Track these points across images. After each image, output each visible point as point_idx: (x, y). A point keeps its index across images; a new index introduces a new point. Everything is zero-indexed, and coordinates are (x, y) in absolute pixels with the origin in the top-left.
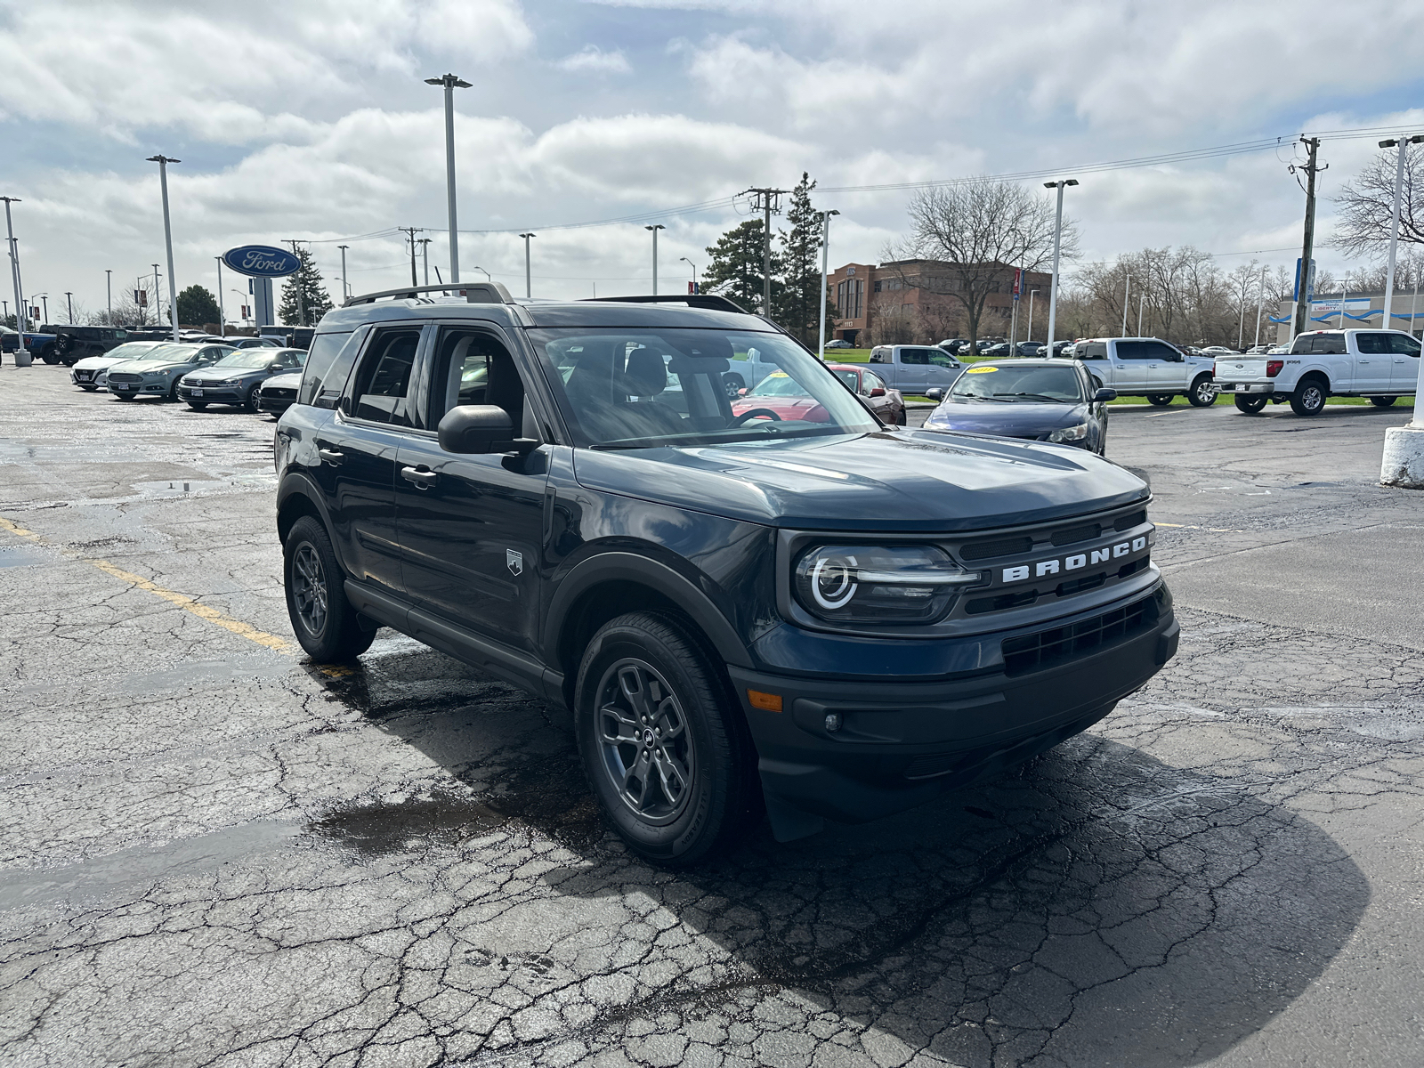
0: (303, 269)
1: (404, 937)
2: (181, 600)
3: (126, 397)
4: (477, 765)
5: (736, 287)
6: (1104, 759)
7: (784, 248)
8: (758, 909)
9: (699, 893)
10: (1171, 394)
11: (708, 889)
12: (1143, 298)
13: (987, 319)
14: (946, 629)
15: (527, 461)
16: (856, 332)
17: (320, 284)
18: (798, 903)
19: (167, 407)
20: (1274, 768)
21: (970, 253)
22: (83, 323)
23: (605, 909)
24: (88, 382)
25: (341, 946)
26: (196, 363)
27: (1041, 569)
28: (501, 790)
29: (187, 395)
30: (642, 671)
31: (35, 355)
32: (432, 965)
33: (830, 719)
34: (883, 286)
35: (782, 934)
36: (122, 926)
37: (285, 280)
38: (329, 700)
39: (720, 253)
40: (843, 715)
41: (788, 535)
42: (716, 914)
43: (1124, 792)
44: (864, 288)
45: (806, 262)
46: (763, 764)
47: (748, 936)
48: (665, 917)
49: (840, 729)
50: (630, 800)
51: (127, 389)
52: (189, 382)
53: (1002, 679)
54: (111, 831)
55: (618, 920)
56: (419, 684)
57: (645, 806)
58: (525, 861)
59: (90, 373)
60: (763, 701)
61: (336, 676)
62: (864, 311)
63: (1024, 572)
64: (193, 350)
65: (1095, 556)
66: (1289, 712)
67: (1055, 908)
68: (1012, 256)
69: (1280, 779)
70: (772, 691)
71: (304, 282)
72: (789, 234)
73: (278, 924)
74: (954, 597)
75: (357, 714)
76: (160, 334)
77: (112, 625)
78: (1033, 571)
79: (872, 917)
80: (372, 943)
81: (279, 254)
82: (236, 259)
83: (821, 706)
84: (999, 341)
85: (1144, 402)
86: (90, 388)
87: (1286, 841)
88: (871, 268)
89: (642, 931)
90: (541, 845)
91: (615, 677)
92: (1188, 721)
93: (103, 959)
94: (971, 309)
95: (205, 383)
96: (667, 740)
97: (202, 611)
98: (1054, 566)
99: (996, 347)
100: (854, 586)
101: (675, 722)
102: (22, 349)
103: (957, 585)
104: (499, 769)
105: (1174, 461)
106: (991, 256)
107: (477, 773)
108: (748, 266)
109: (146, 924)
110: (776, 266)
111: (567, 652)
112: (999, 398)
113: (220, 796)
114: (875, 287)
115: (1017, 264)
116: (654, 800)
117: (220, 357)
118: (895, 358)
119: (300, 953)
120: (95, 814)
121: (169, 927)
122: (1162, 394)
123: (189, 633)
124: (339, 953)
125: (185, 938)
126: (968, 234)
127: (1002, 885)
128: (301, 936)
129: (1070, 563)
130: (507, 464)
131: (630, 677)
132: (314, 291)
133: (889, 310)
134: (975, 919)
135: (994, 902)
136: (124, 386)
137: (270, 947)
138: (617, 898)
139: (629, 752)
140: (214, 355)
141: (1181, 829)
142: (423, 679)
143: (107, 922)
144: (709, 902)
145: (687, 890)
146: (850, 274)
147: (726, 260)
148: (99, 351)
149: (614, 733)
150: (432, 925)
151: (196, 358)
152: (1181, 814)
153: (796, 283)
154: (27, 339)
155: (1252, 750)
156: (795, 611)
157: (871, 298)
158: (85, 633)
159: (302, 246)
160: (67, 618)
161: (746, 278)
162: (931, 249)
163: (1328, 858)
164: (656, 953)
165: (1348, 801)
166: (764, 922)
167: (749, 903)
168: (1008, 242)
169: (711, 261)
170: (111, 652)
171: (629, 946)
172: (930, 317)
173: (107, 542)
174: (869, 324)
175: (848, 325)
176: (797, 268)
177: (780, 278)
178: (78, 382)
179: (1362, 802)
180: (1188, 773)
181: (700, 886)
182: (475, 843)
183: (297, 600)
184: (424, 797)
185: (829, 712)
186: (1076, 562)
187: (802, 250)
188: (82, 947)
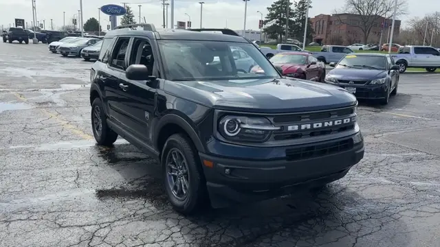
0: (128, 13)
1: (97, 227)
2: (63, 123)
3: (65, 55)
4: (137, 179)
5: (277, 22)
6: (343, 194)
7: (296, 8)
8: (207, 229)
9: (190, 222)
10: (435, 68)
11: (193, 222)
12: (434, 30)
13: (371, 36)
14: (268, 144)
15: (153, 83)
16: (321, 40)
17: (133, 18)
18: (219, 228)
19: (77, 59)
20: (403, 201)
21: (366, 12)
22: (56, 30)
23: (159, 225)
24: (54, 50)
25: (78, 228)
26: (88, 44)
27: (303, 127)
28: (141, 188)
29: (84, 55)
30: (178, 152)
31: (39, 40)
32: (102, 236)
33: (227, 170)
34: (333, 23)
35: (211, 237)
36: (18, 217)
37: (122, 17)
38: (99, 156)
39: (271, 9)
40: (232, 170)
41: (217, 111)
42: (193, 229)
43: (344, 205)
44: (325, 24)
45: (303, 13)
46: (208, 183)
47: (200, 236)
48: (177, 229)
49: (230, 174)
50: (174, 193)
51: (66, 53)
52: (84, 51)
53: (285, 161)
54: (23, 190)
55: (162, 228)
56: (128, 154)
57: (178, 195)
58: (141, 209)
59: (55, 47)
60: (207, 163)
61: (104, 149)
62: (325, 32)
63: (296, 128)
64: (86, 40)
65: (326, 124)
66: (418, 183)
67: (302, 238)
68: (382, 13)
69: (402, 205)
70: (210, 160)
71: (128, 17)
72: (298, 3)
73: (62, 220)
74: (271, 134)
75: (106, 161)
76: (78, 34)
77: (41, 129)
78: (300, 127)
79: (242, 235)
80: (87, 228)
81: (119, 7)
82: (105, 9)
83: (224, 166)
84: (376, 45)
85: (424, 70)
86: (54, 52)
87: (392, 225)
88: (329, 16)
89: (168, 232)
90: (147, 205)
91: (171, 154)
92: (379, 184)
93: (10, 225)
94: (365, 33)
95: (89, 52)
96: (184, 174)
97: (70, 126)
98: (309, 126)
99: (374, 47)
100: (240, 129)
101: (186, 169)
102: (35, 38)
103: (272, 131)
104: (143, 181)
105: (423, 93)
106: (374, 13)
107: (136, 182)
108: (282, 14)
109: (25, 217)
110: (292, 14)
111: (159, 145)
112: (355, 67)
113: (58, 183)
114: (330, 23)
115: (384, 16)
116: (180, 193)
117: (95, 42)
118: (330, 50)
119: (66, 229)
120: (20, 185)
121: (32, 218)
122: (432, 67)
123: (63, 133)
124: (77, 230)
125: (34, 222)
126: (366, 4)
127: (287, 229)
128: (68, 224)
129: (315, 126)
130: (148, 84)
131: (175, 153)
132: (131, 21)
133: (335, 32)
134: (274, 238)
135: (283, 234)
136: (64, 52)
137: (58, 226)
138: (164, 221)
139: (175, 177)
140: (93, 42)
141: (358, 218)
142: (130, 152)
143: (15, 215)
144: (193, 225)
145: (187, 221)
146: (320, 18)
147: (274, 12)
148: (58, 39)
149: (171, 172)
150: (106, 225)
151: (88, 43)
152: (360, 214)
153: (299, 21)
154: (37, 35)
155: (397, 194)
156: (218, 135)
157: (328, 27)
158: (32, 131)
159: (128, 5)
160: (29, 126)
161: (281, 19)
162: (351, 10)
163: (404, 231)
164: (170, 239)
165: (422, 214)
166: (207, 233)
167: (204, 227)
168: (381, 8)
169: (269, 13)
170: (39, 137)
171: (162, 236)
172: (350, 35)
173: (46, 103)
174: (327, 37)
175: (319, 37)
176: (300, 15)
177: (293, 19)
178: (51, 50)
179: (428, 214)
180: (370, 201)
181: (191, 221)
182: (129, 202)
183: (95, 125)
184: (118, 188)
185: (228, 168)
186: (318, 125)
187: (303, 9)
188: (6, 221)
